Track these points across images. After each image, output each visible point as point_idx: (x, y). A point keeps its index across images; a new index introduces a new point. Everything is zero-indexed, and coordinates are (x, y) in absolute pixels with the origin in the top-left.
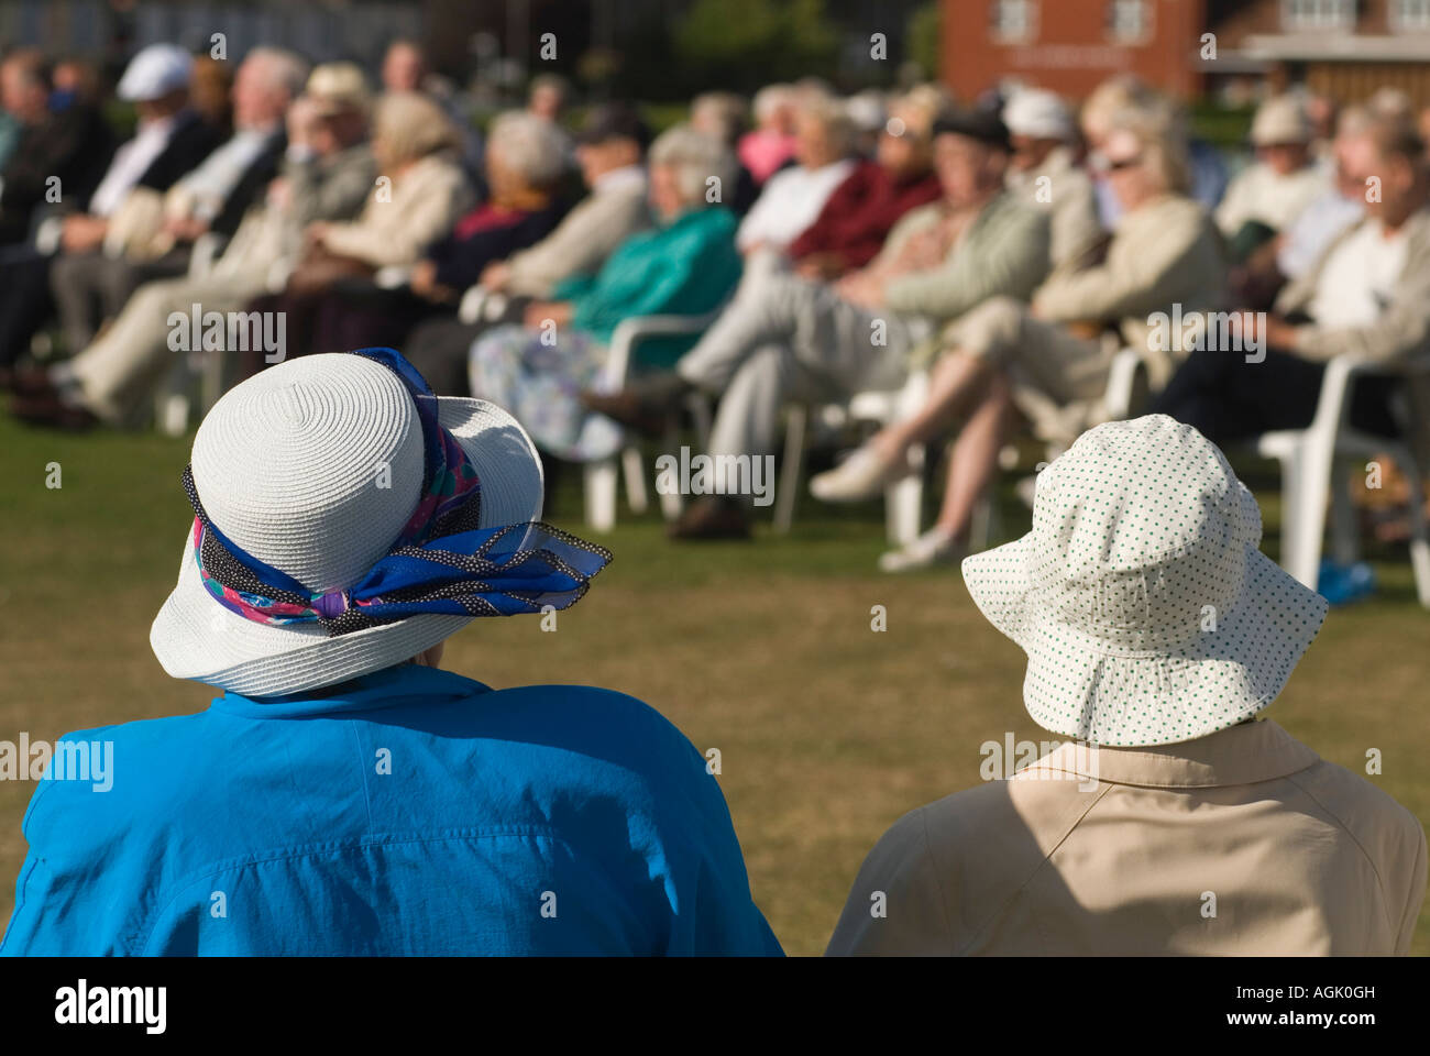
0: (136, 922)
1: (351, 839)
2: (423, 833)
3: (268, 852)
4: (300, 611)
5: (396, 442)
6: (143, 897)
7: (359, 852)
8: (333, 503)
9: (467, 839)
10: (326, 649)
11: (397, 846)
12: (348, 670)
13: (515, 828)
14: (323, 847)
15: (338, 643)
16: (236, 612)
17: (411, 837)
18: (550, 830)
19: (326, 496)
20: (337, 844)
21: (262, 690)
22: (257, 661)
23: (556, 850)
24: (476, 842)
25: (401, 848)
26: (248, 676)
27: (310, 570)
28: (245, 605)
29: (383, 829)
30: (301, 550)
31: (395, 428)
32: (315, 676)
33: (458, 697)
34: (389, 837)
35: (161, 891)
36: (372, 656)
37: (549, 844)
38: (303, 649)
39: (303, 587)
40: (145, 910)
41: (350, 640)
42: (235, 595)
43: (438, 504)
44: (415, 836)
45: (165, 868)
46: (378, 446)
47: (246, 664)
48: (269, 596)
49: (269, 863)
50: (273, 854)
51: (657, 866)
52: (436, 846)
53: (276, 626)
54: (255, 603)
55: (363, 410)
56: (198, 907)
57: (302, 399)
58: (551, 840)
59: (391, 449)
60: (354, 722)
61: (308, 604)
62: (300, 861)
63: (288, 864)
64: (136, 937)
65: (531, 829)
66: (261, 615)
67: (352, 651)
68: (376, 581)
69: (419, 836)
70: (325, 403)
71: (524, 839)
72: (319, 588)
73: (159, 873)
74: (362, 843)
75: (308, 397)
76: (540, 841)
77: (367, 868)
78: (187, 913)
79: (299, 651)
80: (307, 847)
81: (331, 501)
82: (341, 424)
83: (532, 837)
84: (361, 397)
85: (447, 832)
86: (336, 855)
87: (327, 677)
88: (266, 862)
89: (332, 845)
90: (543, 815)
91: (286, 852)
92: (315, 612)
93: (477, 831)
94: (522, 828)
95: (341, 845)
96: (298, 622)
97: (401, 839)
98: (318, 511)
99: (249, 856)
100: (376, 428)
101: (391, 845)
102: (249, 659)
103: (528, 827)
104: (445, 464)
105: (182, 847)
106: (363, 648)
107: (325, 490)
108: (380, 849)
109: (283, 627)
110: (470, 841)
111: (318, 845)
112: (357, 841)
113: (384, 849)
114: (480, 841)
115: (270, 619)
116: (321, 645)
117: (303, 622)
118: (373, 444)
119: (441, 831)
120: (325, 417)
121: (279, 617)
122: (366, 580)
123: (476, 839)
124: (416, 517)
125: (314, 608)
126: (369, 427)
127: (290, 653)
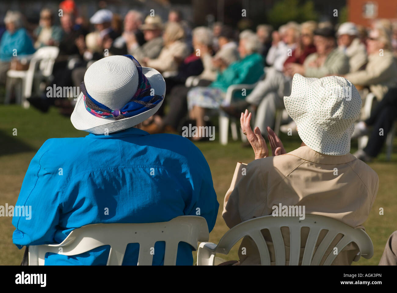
0: (65, 184)
1: (116, 167)
2: (133, 166)
3: (97, 169)
4: (109, 115)
5: (132, 75)
6: (67, 179)
7: (118, 170)
8: (118, 89)
9: (143, 168)
10: (115, 123)
11: (127, 169)
12: (120, 128)
13: (154, 166)
14: (110, 169)
15: (118, 122)
16: (94, 115)
17: (130, 167)
18: (162, 167)
19: (116, 87)
20: (113, 168)
21: (100, 133)
22: (99, 126)
23: (164, 172)
24: (145, 169)
25: (128, 169)
26: (96, 130)
27: (111, 105)
28: (96, 113)
29: (124, 165)
30: (110, 100)
31: (132, 72)
32: (112, 130)
33: (143, 135)
34: (125, 167)
35: (72, 177)
36: (126, 125)
37: (162, 170)
38: (110, 123)
39: (109, 109)
40: (68, 182)
41: (120, 121)
42: (94, 111)
43: (142, 91)
44: (131, 167)
45: (73, 172)
46: (128, 76)
47: (96, 127)
48: (101, 111)
49: (97, 172)
50: (98, 170)
51: (188, 176)
52: (136, 169)
53: (103, 118)
54: (98, 113)
55: (125, 68)
56: (80, 181)
57: (110, 65)
58: (163, 169)
59: (131, 77)
60: (118, 140)
61: (111, 113)
62: (104, 172)
63: (101, 172)
64: (65, 188)
65: (158, 167)
66: (100, 115)
67: (121, 124)
68: (127, 107)
69: (132, 167)
70: (116, 66)
71: (156, 169)
72: (113, 109)
73: (71, 173)
74: (119, 168)
75: (112, 65)
76: (160, 169)
77: (120, 174)
78: (77, 183)
79: (108, 124)
80: (106, 168)
81: (117, 88)
82: (120, 71)
83: (158, 168)
84: (124, 65)
85: (139, 166)
86: (112, 171)
87: (115, 130)
88: (96, 171)
89: (112, 168)
90: (161, 164)
91: (101, 169)
92: (112, 115)
93: (145, 166)
94: (156, 166)
95: (114, 168)
96: (108, 117)
97: (128, 167)
98: (114, 91)
99: (92, 170)
100: (128, 72)
101: (125, 169)
102: (97, 126)
103: (157, 166)
104: (143, 82)
105: (77, 167)
106: (124, 123)
107: (116, 86)
108: (123, 170)
109: (105, 118)
110: (144, 169)
111: (109, 168)
112: (118, 167)
113: (124, 169)
114: (146, 169)
115: (102, 117)
116: (114, 122)
117: (110, 117)
118: (127, 76)
119: (137, 166)
120: (116, 69)
121: (104, 116)
122: (124, 107)
123: (145, 168)
124: (136, 93)
125: (112, 114)
126: (126, 72)
127: (107, 124)
